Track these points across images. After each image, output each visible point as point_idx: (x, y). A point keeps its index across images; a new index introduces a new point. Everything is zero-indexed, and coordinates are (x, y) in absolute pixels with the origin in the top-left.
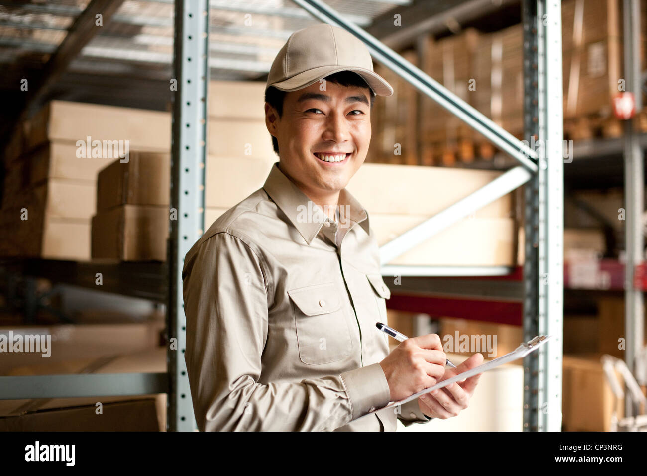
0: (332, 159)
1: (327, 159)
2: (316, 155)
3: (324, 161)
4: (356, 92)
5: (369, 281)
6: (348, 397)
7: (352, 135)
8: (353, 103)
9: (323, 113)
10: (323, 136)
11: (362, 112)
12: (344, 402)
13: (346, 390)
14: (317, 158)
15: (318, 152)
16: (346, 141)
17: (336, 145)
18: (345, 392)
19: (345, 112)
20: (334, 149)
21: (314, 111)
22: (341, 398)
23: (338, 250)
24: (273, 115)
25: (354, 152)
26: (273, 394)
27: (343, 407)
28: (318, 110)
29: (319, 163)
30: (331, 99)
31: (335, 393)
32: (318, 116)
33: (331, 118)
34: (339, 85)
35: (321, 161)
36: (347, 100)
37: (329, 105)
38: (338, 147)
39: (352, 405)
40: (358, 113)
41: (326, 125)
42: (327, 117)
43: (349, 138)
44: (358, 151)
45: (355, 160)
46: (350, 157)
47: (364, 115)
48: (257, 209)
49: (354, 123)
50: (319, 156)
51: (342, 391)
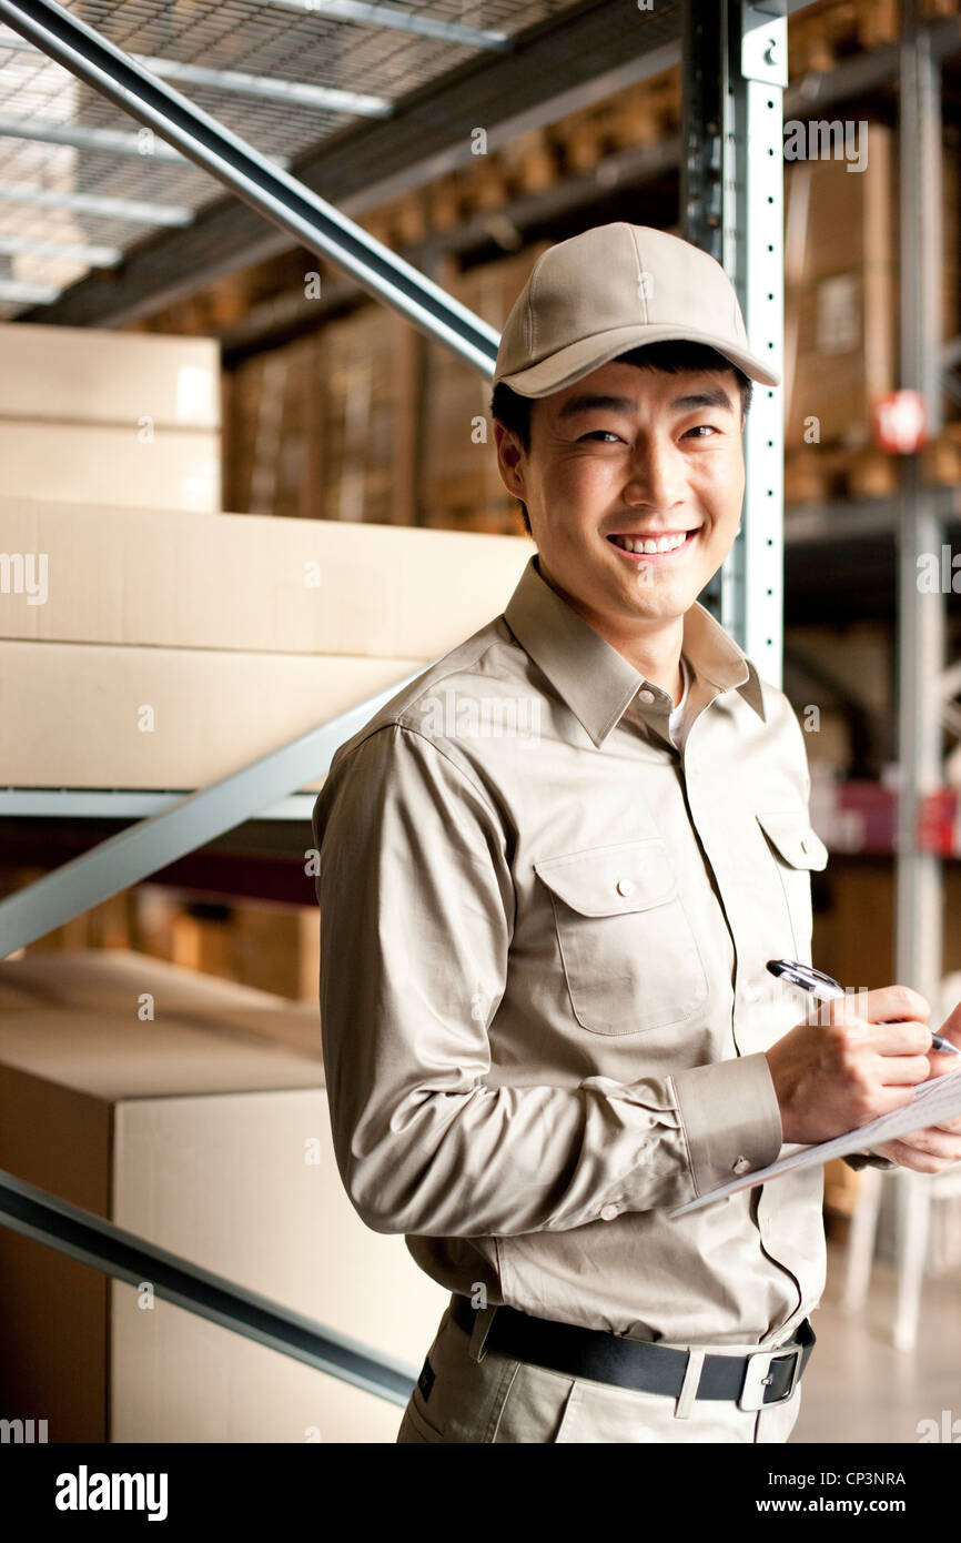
0: (651, 546)
1: (640, 547)
2: (613, 539)
3: (633, 551)
4: (698, 385)
5: (763, 830)
6: (680, 1126)
7: (694, 487)
8: (692, 412)
9: (621, 440)
10: (624, 495)
11: (715, 430)
12: (670, 1136)
13: (675, 1106)
14: (615, 547)
15: (616, 533)
16: (680, 503)
17: (656, 515)
18: (673, 1112)
19: (673, 435)
20: (653, 524)
21: (600, 436)
22: (662, 1127)
23: (677, 759)
24: (514, 448)
25: (704, 524)
26: (509, 1115)
27: (666, 1148)
28: (610, 433)
29: (621, 558)
30: (636, 407)
31: (648, 1114)
32: (612, 447)
33: (640, 451)
34: (655, 371)
35: (626, 554)
36: (676, 406)
37: (634, 421)
38: (662, 519)
39: (690, 1144)
40: (708, 432)
41: (629, 468)
42: (632, 449)
43: (687, 495)
44: (713, 523)
45: (707, 545)
46: (695, 540)
47: (721, 437)
48: (482, 663)
49: (697, 457)
50: (619, 541)
51: (668, 1108)
